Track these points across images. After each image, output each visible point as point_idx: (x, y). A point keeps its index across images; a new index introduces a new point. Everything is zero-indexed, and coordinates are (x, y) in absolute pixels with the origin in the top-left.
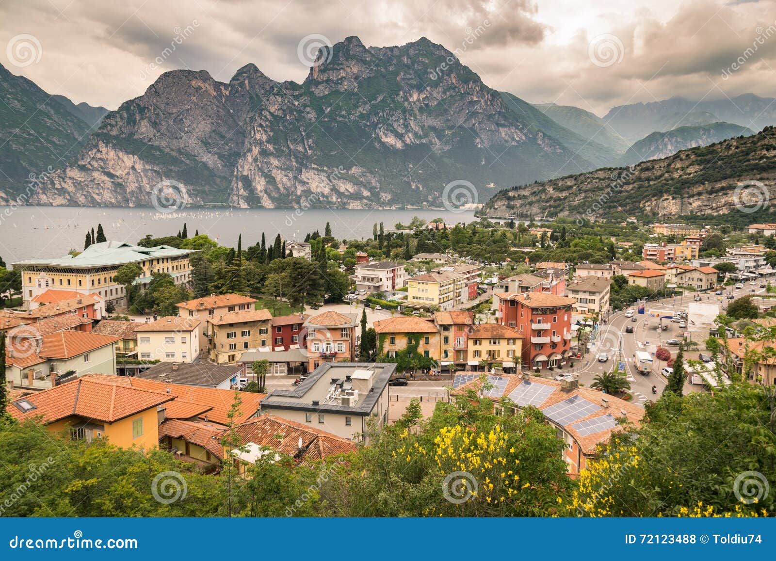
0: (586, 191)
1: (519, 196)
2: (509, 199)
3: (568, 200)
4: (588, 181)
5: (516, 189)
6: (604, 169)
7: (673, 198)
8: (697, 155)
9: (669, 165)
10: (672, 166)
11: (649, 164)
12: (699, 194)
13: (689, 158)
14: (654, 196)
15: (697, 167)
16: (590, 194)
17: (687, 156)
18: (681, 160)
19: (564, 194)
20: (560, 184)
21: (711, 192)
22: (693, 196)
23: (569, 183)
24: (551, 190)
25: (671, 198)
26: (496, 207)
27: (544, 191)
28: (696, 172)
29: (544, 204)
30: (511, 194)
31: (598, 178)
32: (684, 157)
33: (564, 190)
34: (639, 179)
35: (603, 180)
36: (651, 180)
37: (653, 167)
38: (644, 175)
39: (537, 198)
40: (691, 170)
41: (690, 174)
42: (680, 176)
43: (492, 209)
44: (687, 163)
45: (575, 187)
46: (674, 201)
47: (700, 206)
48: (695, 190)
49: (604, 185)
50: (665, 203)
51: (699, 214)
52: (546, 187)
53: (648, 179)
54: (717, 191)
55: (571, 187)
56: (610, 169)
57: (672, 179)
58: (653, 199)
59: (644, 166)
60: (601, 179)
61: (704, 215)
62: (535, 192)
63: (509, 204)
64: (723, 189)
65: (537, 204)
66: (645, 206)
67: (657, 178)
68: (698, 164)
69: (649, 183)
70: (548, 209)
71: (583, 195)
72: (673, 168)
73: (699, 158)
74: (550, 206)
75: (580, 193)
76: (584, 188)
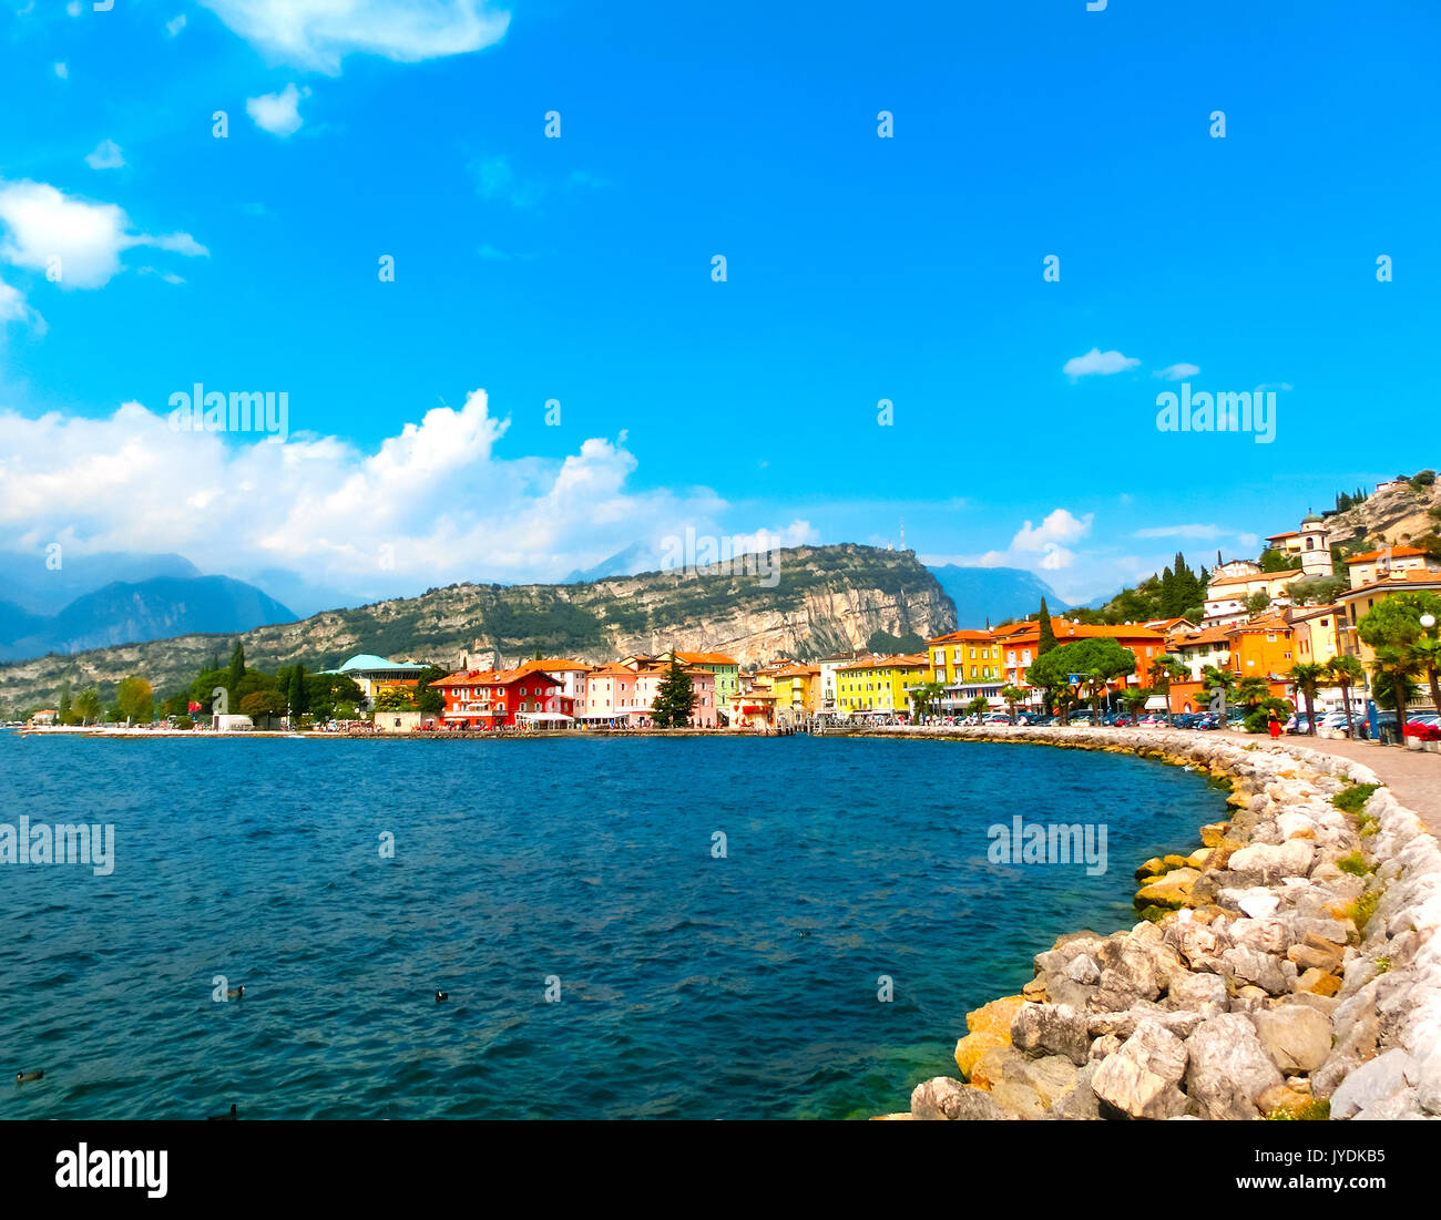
0: (167, 671)
1: (10, 679)
4: (170, 653)
8: (347, 620)
9: (306, 632)
10: (312, 634)
11: (272, 630)
13: (337, 623)
15: (349, 636)
16: (177, 676)
17: (332, 620)
18: (325, 625)
19: (121, 676)
20: (110, 657)
23: (128, 657)
24: (89, 668)
27: (74, 670)
28: (349, 644)
31: (185, 649)
32: (328, 622)
33: (119, 669)
35: (197, 652)
37: (280, 634)
38: (268, 646)
39: (60, 682)
40: (342, 640)
41: (342, 646)
42: (327, 649)
44: (334, 630)
45: (142, 664)
52: (79, 663)
53: (276, 653)
55: (134, 664)
57: (316, 653)
60: (191, 651)
62: (51, 673)
71: (162, 679)
72: (314, 638)
73: (351, 625)
75: (156, 675)
76: (162, 665)
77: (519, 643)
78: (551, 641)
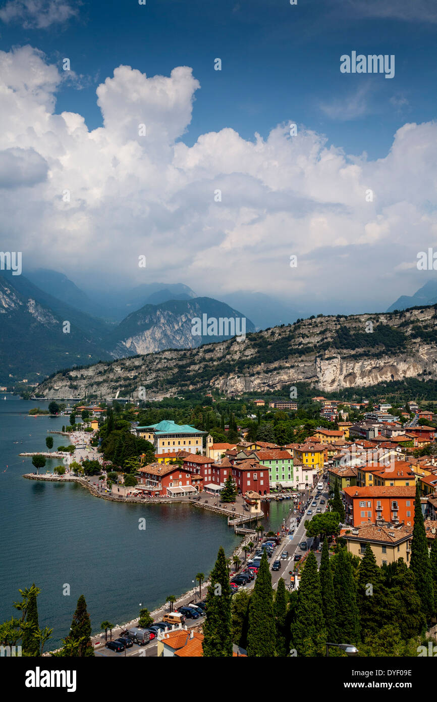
0: (156, 371)
1: (82, 375)
2: (71, 378)
3: (138, 379)
4: (157, 361)
5: (78, 369)
6: (170, 350)
7: (239, 377)
8: (251, 340)
9: (228, 348)
10: (232, 349)
11: (210, 346)
12: (258, 373)
13: (245, 342)
14: (221, 376)
15: (252, 350)
16: (161, 374)
19: (133, 374)
20: (128, 363)
21: (267, 372)
22: (253, 375)
23: (137, 363)
24: (118, 369)
25: (236, 377)
26: (57, 388)
27: (112, 370)
28: (252, 354)
29: (113, 384)
30: (73, 374)
31: (165, 358)
33: (133, 370)
34: (204, 359)
35: (171, 360)
36: (215, 361)
37: (214, 349)
38: (208, 356)
39: (105, 377)
40: (248, 352)
41: (248, 356)
42: (240, 358)
43: (52, 391)
44: (243, 347)
45: (143, 367)
46: (239, 380)
47: (260, 384)
48: (254, 370)
49: (172, 365)
50: (232, 382)
51: (259, 390)
52: (113, 367)
53: (212, 360)
54: (271, 371)
55: (140, 367)
56: (176, 350)
57: (233, 360)
58: (221, 378)
59: (206, 348)
60: (168, 360)
61: (263, 391)
62: (100, 372)
63: (71, 384)
64: (275, 369)
65: (106, 384)
66: (214, 384)
67: (219, 359)
68: (253, 348)
69: (212, 363)
70: (119, 389)
71: (154, 375)
72: (233, 351)
73: (253, 343)
74: (121, 386)
75: (151, 373)
76: (153, 367)
77: (353, 352)
78: (373, 350)
